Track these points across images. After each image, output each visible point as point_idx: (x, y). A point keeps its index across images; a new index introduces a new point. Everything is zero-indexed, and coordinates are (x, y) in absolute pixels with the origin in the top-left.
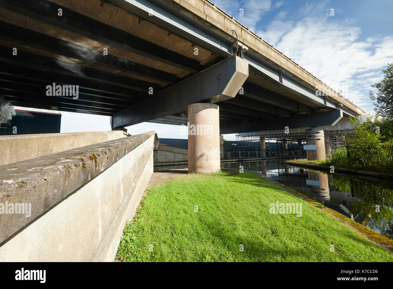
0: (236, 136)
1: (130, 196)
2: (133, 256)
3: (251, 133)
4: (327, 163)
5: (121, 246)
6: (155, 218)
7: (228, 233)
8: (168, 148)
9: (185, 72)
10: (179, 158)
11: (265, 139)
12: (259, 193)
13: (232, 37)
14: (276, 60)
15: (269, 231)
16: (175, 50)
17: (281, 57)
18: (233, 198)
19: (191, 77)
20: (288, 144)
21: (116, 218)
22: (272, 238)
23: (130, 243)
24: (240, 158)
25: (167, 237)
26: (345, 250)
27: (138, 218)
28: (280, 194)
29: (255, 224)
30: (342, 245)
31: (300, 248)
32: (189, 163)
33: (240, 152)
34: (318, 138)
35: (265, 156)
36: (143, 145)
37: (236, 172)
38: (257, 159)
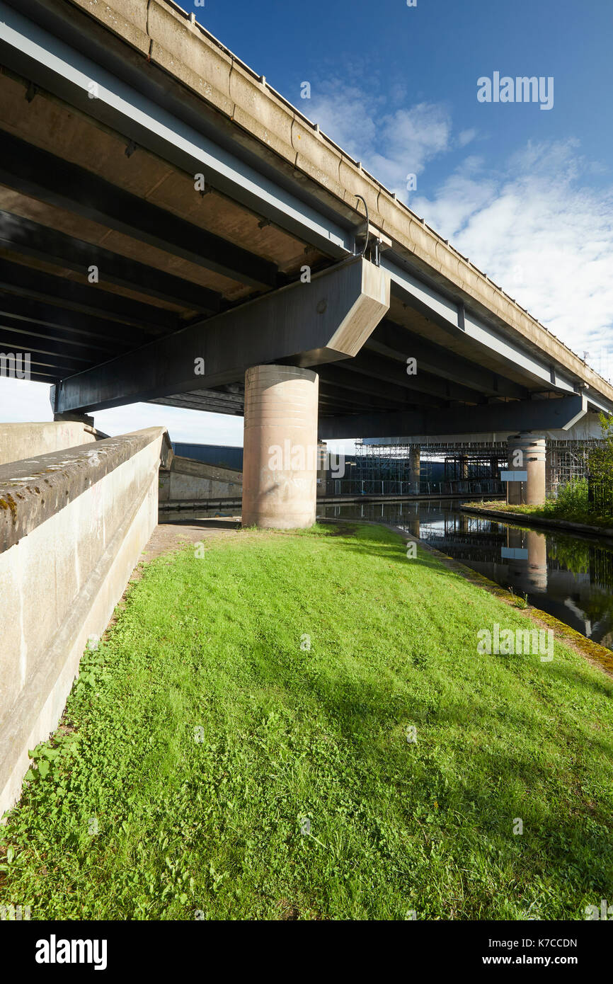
0: (356, 444)
1: (98, 584)
2: (103, 717)
3: (389, 440)
4: (546, 510)
5: (74, 696)
6: (157, 633)
7: (321, 663)
8: (195, 468)
9: (242, 288)
10: (221, 490)
11: (421, 453)
12: (395, 575)
13: (355, 211)
14: (453, 274)
15: (409, 658)
16: (219, 233)
17: (465, 269)
18: (338, 585)
19: (255, 300)
20: (470, 467)
21: (64, 635)
22: (414, 673)
23: (96, 689)
24: (362, 496)
25: (183, 673)
26: (554, 695)
27: (117, 632)
28: (440, 578)
29: (382, 644)
30: (550, 685)
31: (468, 692)
32: (243, 503)
33: (363, 482)
34: (533, 456)
35: (417, 491)
36: (133, 462)
37: (350, 527)
38: (399, 498)
